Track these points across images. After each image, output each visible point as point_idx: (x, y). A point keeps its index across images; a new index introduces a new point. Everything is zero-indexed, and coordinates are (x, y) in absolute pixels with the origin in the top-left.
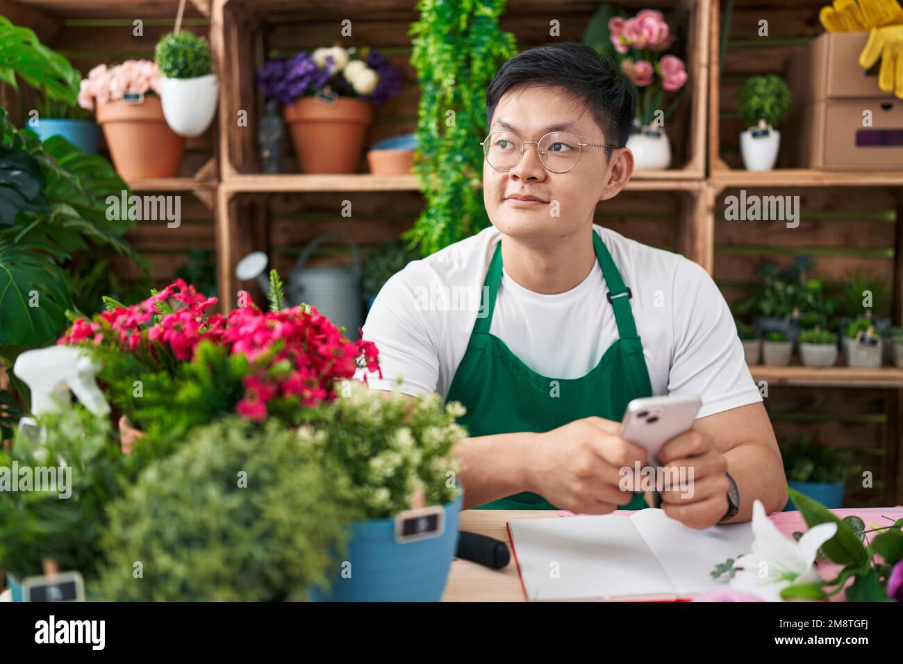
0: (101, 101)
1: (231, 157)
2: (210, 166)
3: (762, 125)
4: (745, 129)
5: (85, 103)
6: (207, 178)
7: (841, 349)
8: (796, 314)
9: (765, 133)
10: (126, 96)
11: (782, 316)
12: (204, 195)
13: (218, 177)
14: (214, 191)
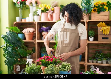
0: (25, 33)
1: (37, 38)
2: (35, 39)
3: (91, 36)
4: (89, 37)
5: (23, 33)
6: (35, 40)
7: (102, 62)
8: (99, 57)
9: (91, 37)
10: (27, 32)
11: (97, 57)
12: (34, 42)
13: (36, 40)
14: (35, 42)
